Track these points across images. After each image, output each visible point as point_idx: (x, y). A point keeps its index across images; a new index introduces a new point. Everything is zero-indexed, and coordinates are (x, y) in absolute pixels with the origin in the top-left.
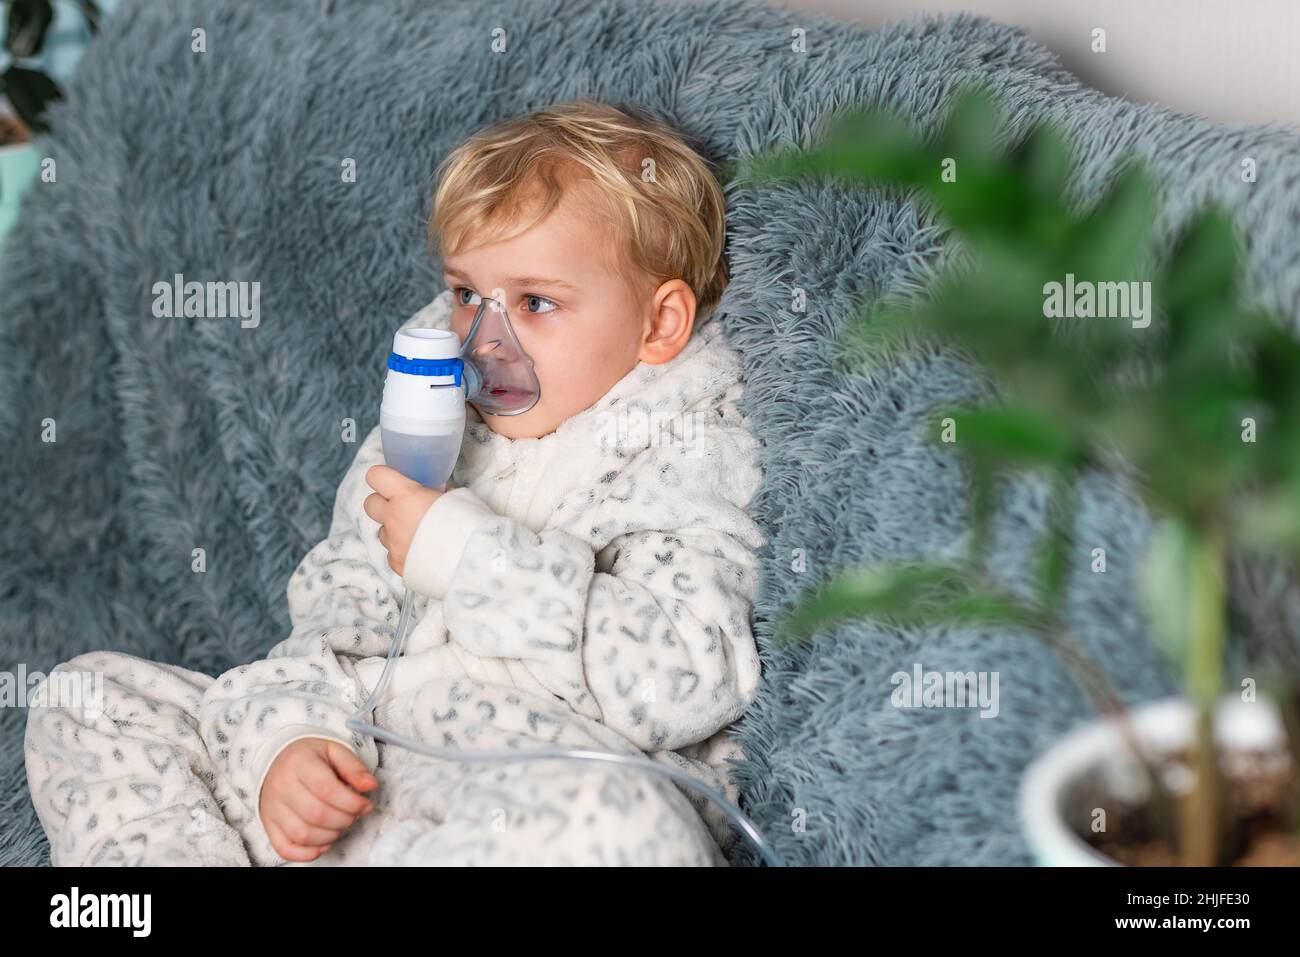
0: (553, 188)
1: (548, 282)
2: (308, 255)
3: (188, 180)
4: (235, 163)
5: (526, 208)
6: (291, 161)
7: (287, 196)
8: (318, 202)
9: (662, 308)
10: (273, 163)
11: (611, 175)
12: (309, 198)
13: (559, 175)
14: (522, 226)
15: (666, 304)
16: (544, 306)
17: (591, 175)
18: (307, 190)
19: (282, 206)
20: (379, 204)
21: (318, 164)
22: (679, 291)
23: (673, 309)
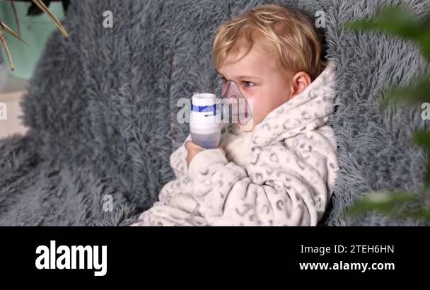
0: (251, 41)
1: (251, 78)
2: (158, 65)
3: (117, 32)
4: (134, 27)
5: (241, 50)
6: (154, 29)
7: (152, 43)
8: (163, 47)
9: (298, 83)
10: (148, 30)
11: (272, 36)
12: (160, 45)
13: (253, 36)
14: (239, 56)
15: (299, 80)
16: (251, 84)
17: (264, 35)
18: (159, 42)
19: (150, 46)
20: (184, 50)
21: (164, 32)
22: (304, 76)
23: (302, 82)
